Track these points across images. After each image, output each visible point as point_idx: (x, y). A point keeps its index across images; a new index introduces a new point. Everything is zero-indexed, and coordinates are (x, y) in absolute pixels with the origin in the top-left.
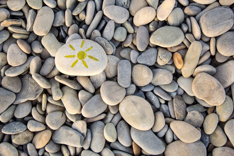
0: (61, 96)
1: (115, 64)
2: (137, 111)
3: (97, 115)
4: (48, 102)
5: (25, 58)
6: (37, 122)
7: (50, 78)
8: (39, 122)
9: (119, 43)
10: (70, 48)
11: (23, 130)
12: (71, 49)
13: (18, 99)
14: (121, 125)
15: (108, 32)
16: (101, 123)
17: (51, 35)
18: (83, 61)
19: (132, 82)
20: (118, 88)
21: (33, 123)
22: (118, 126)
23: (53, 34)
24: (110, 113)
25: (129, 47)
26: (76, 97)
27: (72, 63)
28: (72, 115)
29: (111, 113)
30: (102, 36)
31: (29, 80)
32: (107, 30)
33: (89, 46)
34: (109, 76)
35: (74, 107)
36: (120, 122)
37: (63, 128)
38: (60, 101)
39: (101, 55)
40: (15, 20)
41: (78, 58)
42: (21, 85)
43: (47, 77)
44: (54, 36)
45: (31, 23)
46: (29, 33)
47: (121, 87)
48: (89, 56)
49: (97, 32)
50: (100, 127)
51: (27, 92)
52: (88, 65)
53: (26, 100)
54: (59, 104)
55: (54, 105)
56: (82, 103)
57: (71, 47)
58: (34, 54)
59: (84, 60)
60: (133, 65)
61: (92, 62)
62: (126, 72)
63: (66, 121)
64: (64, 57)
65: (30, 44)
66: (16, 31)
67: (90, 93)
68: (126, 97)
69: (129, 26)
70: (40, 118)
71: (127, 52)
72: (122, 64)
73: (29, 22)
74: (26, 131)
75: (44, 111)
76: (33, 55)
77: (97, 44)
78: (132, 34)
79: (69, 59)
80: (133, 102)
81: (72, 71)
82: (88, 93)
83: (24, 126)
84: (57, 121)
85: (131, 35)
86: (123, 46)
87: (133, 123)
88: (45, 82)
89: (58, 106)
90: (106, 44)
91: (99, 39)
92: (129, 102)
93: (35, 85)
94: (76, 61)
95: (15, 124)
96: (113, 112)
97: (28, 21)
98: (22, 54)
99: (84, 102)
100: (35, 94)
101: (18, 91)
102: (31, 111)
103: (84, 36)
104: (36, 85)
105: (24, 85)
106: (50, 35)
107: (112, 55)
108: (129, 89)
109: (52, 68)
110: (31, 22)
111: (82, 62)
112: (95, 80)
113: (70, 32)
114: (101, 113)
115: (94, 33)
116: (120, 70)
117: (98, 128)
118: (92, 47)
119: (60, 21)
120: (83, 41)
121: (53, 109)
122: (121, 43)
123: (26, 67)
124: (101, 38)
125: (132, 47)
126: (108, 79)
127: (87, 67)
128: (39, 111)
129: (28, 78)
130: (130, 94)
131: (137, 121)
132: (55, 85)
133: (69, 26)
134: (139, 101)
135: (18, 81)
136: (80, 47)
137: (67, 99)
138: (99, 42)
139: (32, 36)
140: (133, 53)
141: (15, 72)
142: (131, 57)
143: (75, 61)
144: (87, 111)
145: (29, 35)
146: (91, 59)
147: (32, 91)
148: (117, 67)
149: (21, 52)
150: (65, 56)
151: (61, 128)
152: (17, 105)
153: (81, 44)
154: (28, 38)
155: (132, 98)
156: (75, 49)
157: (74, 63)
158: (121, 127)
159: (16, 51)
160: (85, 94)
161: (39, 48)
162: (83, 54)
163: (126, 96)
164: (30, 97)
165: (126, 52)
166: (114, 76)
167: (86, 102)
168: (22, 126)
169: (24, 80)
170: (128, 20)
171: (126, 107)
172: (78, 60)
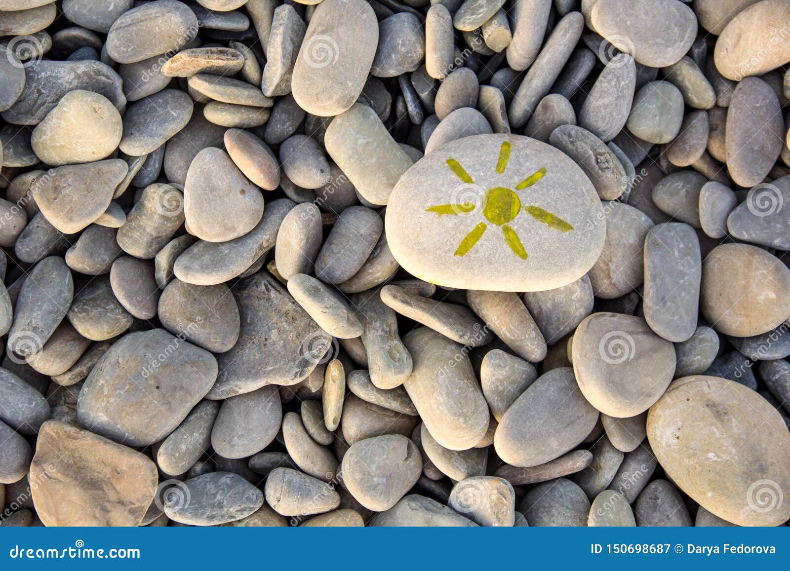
0: (408, 371)
1: (632, 239)
2: (726, 443)
3: (555, 456)
4: (349, 396)
5: (258, 207)
6: (308, 479)
7: (358, 295)
8: (313, 479)
9: (649, 149)
10: (451, 172)
11: (251, 509)
12: (454, 176)
13: (227, 380)
14: (656, 498)
15: (606, 106)
16: (573, 491)
17: (366, 116)
18: (506, 230)
19: (704, 319)
20: (647, 342)
21: (290, 482)
22: (644, 503)
23: (370, 106)
24: (607, 448)
25: (690, 168)
26: (468, 379)
27: (462, 237)
28: (449, 451)
29: (614, 448)
30: (579, 122)
31: (269, 299)
32: (601, 97)
33: (530, 167)
34: (608, 290)
35: (461, 420)
36: (653, 486)
37: (413, 504)
38: (401, 392)
39: (583, 204)
40: (221, 52)
41: (485, 215)
42: (238, 318)
43: (347, 289)
44: (376, 115)
45: (283, 64)
46: (269, 103)
47: (656, 342)
48: (532, 210)
49: (560, 105)
50: (570, 506)
51: (264, 349)
52: (528, 247)
53: (261, 383)
54: (394, 405)
55: (374, 409)
56: (496, 403)
57: (456, 168)
58: (290, 193)
59: (509, 224)
60: (707, 244)
61: (546, 236)
62: (683, 274)
63: (423, 474)
64: (428, 210)
65: (276, 150)
66: (222, 94)
67: (526, 360)
68: (679, 382)
69: (693, 79)
70: (319, 459)
71: (683, 192)
72: (665, 242)
73: (275, 60)
74: (262, 514)
75: (335, 431)
76: (287, 197)
77: (563, 155)
78: (708, 111)
79: (449, 222)
80: (711, 405)
81: (459, 270)
82: (519, 360)
83: (254, 492)
84: (389, 477)
85: (703, 115)
86: (664, 164)
87: (710, 494)
88: (343, 310)
89: (388, 410)
90: (597, 155)
91: (570, 136)
92: (691, 403)
93: (298, 322)
94: (478, 228)
95: (216, 483)
96: (620, 442)
97: (269, 56)
98: (247, 194)
99: (502, 400)
100: (297, 362)
101: (229, 347)
102: (281, 429)
103: (502, 121)
104: (301, 323)
105: (252, 319)
106: (360, 115)
107: (620, 200)
108: (688, 346)
109: (369, 251)
110: (284, 56)
111: (503, 236)
112: (547, 306)
113: (442, 102)
114: (573, 446)
115: (546, 108)
116: (655, 268)
117: (563, 510)
118: (543, 171)
119: (405, 56)
120: (505, 144)
121: (371, 422)
122: (657, 151)
123: (261, 247)
124: (575, 130)
125: (704, 167)
126: (601, 304)
127: (524, 256)
128: (313, 430)
129: (268, 290)
130: (694, 368)
131: (727, 488)
132: (378, 324)
133: (439, 77)
134: (735, 402)
135: (227, 305)
136: (494, 169)
137: (433, 386)
138: (570, 146)
139: (283, 116)
140: (713, 193)
141: (215, 265)
142: (701, 213)
143: (471, 230)
144: (518, 437)
145: (270, 110)
146: (538, 223)
147: (285, 346)
148: (641, 253)
149: (240, 184)
150: (432, 209)
151: (405, 502)
152: (220, 404)
153: (494, 158)
154: (266, 124)
155: (706, 389)
156: (474, 180)
157: (466, 238)
158: (655, 508)
159: (224, 180)
160: (507, 368)
161: (316, 167)
162: (507, 199)
163: (676, 377)
164: (277, 372)
165: (678, 191)
166: (627, 291)
167: (511, 401)
168: (244, 491)
169: (249, 296)
170: (690, 54)
171: (680, 424)
172: (485, 227)
